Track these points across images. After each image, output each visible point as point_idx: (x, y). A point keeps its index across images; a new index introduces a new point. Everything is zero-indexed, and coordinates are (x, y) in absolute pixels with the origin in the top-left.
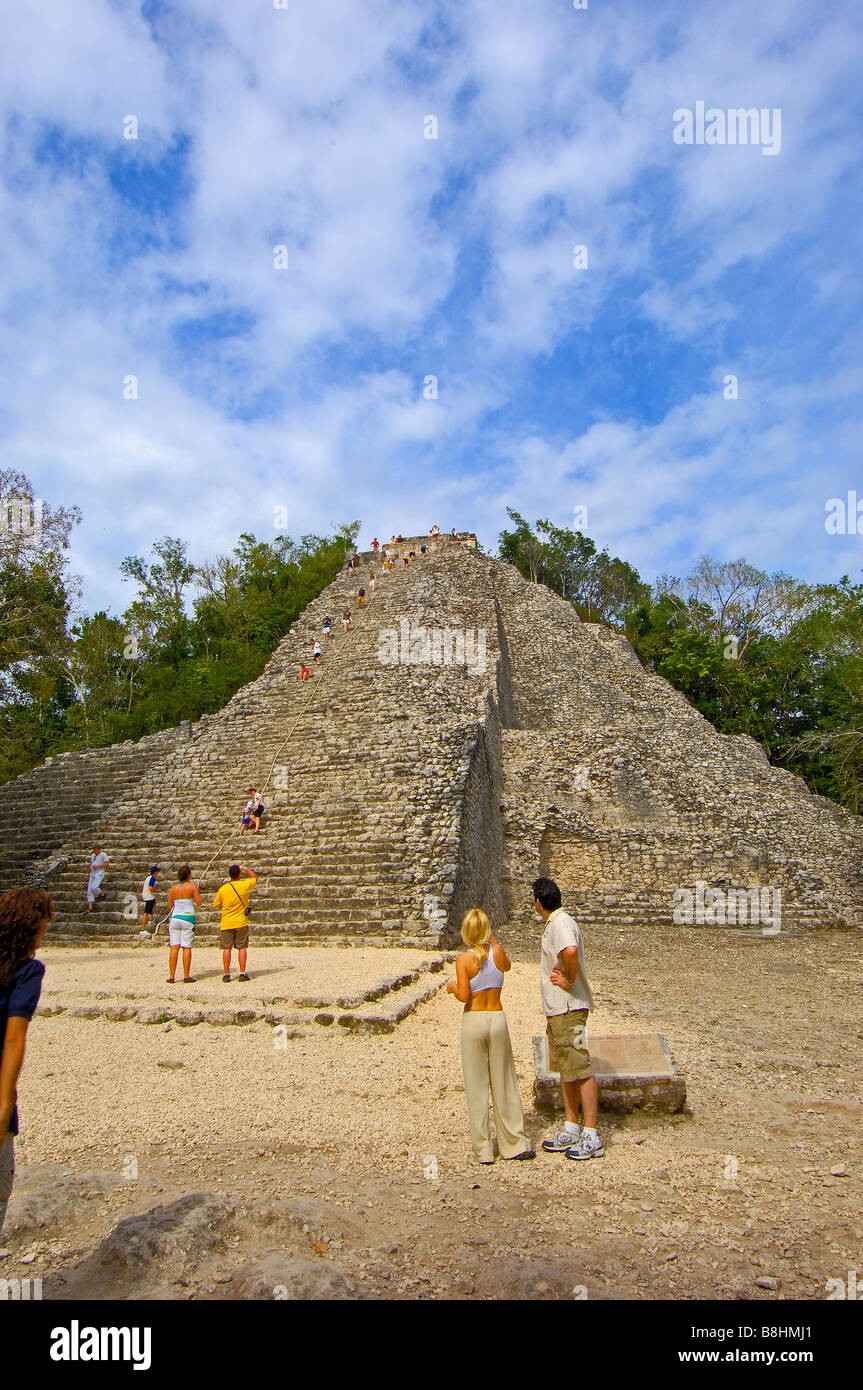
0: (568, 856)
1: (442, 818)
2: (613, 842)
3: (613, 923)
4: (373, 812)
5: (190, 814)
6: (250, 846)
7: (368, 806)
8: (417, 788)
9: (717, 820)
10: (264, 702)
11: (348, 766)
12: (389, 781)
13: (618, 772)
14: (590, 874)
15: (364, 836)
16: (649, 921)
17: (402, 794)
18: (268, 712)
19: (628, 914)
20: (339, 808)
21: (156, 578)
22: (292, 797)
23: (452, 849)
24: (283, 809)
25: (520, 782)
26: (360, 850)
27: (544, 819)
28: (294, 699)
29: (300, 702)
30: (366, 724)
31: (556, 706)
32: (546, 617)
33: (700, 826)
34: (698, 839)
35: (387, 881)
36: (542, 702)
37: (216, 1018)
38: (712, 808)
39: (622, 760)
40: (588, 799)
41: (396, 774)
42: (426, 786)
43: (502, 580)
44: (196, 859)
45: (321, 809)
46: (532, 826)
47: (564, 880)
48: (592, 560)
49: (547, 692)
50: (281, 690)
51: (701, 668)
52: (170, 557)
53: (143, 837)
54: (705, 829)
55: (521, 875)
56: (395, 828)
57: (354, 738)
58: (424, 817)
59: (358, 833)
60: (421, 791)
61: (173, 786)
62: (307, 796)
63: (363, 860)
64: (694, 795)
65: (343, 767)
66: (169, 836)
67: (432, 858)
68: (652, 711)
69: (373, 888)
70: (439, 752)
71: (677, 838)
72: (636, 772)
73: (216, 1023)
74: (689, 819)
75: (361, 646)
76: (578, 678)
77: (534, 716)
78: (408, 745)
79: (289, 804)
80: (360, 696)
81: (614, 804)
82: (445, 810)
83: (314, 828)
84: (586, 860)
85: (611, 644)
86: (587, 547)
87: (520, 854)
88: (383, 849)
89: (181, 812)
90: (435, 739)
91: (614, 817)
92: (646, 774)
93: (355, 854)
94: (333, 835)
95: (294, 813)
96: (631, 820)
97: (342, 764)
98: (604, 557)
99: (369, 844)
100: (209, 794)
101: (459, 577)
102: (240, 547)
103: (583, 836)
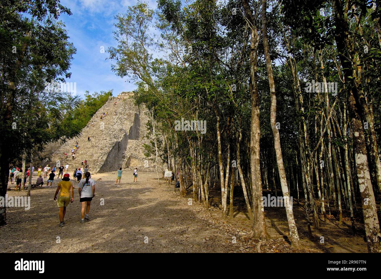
0: (133, 161)
1: (105, 156)
4: (95, 155)
8: (103, 152)
15: (93, 159)
17: (100, 153)
20: (90, 154)
23: (104, 161)
25: (128, 149)
27: (130, 155)
30: (99, 140)
36: (143, 132)
40: (139, 152)
41: (101, 149)
46: (127, 156)
47: (132, 165)
50: (87, 131)
56: (97, 158)
57: (96, 143)
58: (102, 156)
63: (91, 162)
67: (101, 162)
70: (108, 146)
78: (104, 145)
84: (136, 162)
87: (124, 161)
88: (95, 161)
103: (136, 158)
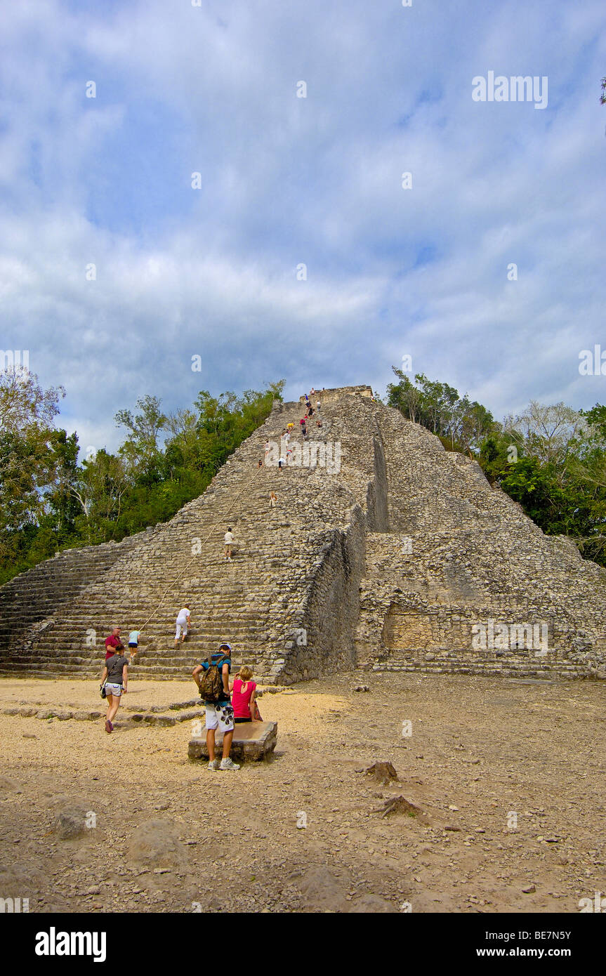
0: (407, 625)
1: (297, 596)
2: (440, 615)
3: (427, 672)
4: (251, 592)
5: (135, 592)
6: (169, 615)
7: (249, 588)
8: (284, 576)
9: (519, 600)
10: (198, 514)
11: (242, 560)
12: (267, 571)
13: (448, 564)
14: (423, 638)
15: (242, 609)
16: (453, 671)
17: (273, 580)
18: (199, 521)
19: (440, 666)
20: (230, 589)
21: (140, 425)
22: (202, 582)
23: (297, 618)
24: (195, 590)
25: (377, 571)
26: (238, 618)
27: (390, 598)
28: (217, 512)
29: (222, 514)
30: (260, 530)
31: (419, 514)
32: (417, 448)
33: (507, 604)
34: (504, 613)
35: (251, 639)
36: (409, 511)
37: (79, 716)
38: (517, 591)
39: (451, 555)
40: (425, 584)
41: (273, 566)
42: (290, 574)
43: (387, 420)
44: (134, 623)
45: (218, 589)
46: (381, 603)
47: (405, 641)
48: (456, 403)
49: (413, 504)
50: (211, 505)
51: (529, 485)
52: (148, 410)
53: (104, 608)
54: (511, 606)
55: (368, 637)
56: (264, 603)
57: (250, 540)
58: (285, 596)
59: (240, 606)
60: (285, 578)
61: (128, 573)
62: (212, 581)
63: (239, 625)
64: (504, 581)
65: (239, 561)
66: (120, 607)
67: (284, 624)
68: (492, 518)
69: (241, 643)
70: (305, 550)
71: (488, 613)
72: (462, 564)
73: (78, 719)
74: (499, 599)
75: (270, 473)
76: (437, 493)
77: (403, 522)
78: (285, 545)
79: (200, 586)
80: (261, 510)
81: (444, 587)
82: (299, 591)
83: (211, 603)
84: (421, 627)
85: (465, 468)
86: (453, 395)
87: (369, 623)
88: (253, 617)
89: (130, 591)
90: (304, 541)
91: (444, 597)
92: (469, 565)
93: (235, 620)
94: (223, 607)
95: (201, 592)
96: (457, 599)
97: (239, 558)
98: (466, 402)
99: (246, 614)
100: (150, 579)
101: (351, 420)
102: (200, 401)
103: (419, 610)
